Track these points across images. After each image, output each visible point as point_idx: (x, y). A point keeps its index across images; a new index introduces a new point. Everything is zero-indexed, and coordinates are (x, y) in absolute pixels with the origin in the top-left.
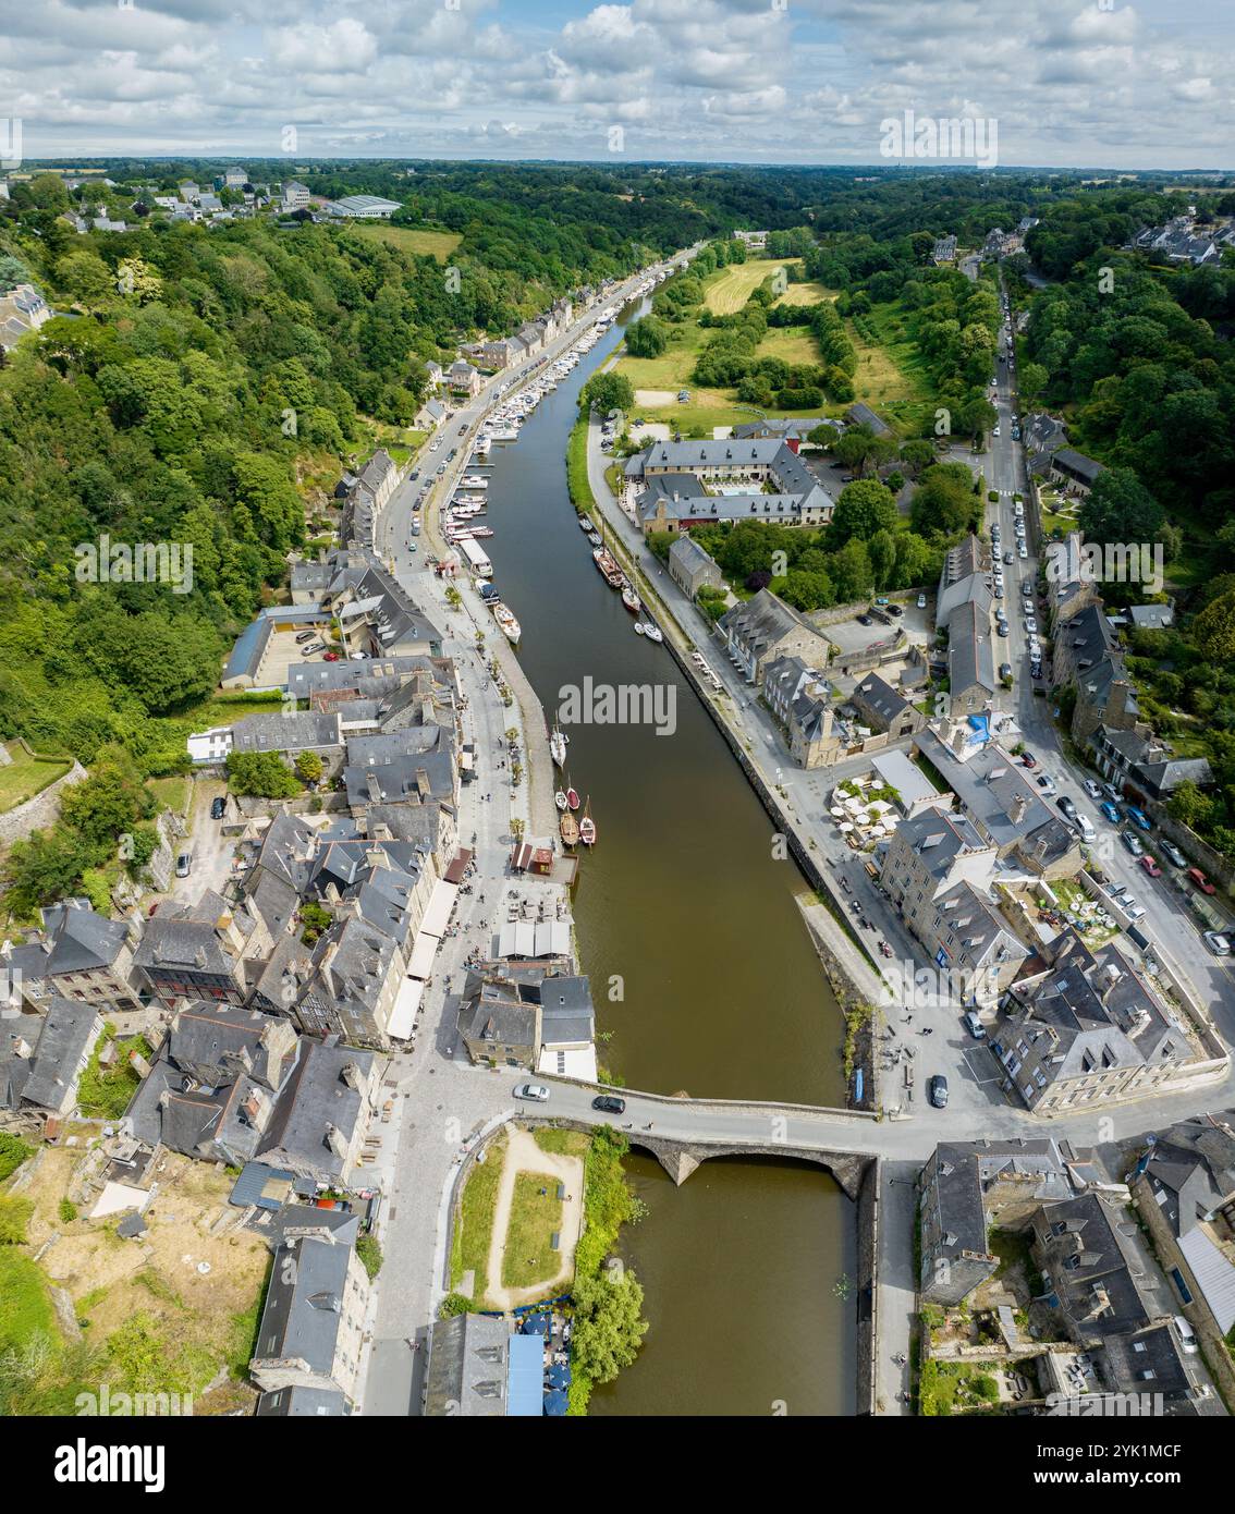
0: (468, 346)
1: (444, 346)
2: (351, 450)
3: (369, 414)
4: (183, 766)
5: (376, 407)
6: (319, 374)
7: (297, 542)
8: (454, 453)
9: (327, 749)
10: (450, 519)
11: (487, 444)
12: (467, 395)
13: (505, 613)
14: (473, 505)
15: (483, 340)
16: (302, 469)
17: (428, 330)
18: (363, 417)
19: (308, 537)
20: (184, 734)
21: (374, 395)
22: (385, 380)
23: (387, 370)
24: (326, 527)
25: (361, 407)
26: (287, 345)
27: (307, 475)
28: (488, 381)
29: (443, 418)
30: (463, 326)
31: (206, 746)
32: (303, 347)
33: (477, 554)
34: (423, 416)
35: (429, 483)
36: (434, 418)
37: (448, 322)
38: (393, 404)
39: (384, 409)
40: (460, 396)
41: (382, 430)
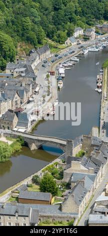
0: (98, 25)
1: (90, 25)
3: (50, 39)
5: (53, 36)
6: (35, 23)
7: (12, 61)
8: (73, 52)
10: (61, 66)
11: (86, 52)
12: (89, 39)
13: (61, 82)
14: (70, 64)
16: (20, 45)
18: (48, 39)
19: (16, 60)
21: (53, 32)
22: (58, 29)
23: (60, 26)
25: (48, 36)
26: (27, 13)
27: (21, 47)
29: (76, 43)
30: (98, 18)
32: (32, 14)
34: (68, 41)
36: (72, 43)
37: (92, 16)
38: (59, 36)
39: (55, 37)
40: (86, 38)
41: (53, 43)
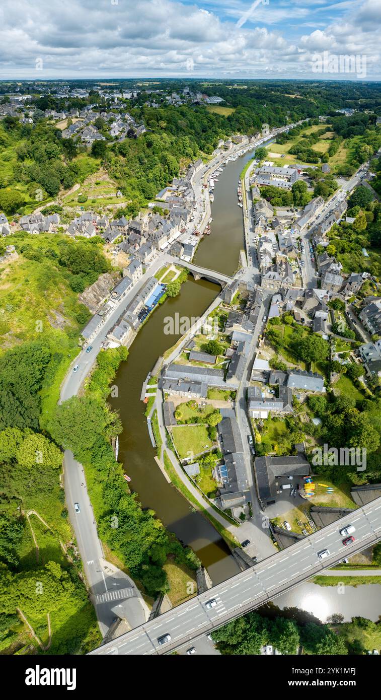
0: (234, 136)
1: (228, 136)
2: (194, 158)
3: (202, 151)
4: (147, 207)
5: (204, 149)
6: (192, 140)
7: (176, 175)
8: (218, 162)
9: (170, 209)
10: (211, 177)
11: (227, 161)
12: (228, 149)
13: (212, 196)
14: (217, 174)
15: (239, 134)
17: (224, 131)
18: (200, 151)
19: (179, 175)
20: (148, 202)
21: (204, 146)
22: (208, 143)
23: (209, 141)
24: (184, 174)
25: (200, 149)
27: (183, 162)
28: (235, 145)
29: (219, 154)
30: (234, 131)
31: (151, 204)
33: (212, 184)
34: (214, 152)
35: (210, 168)
36: (217, 154)
38: (208, 149)
39: (206, 150)
40: (226, 149)
41: (204, 155)
